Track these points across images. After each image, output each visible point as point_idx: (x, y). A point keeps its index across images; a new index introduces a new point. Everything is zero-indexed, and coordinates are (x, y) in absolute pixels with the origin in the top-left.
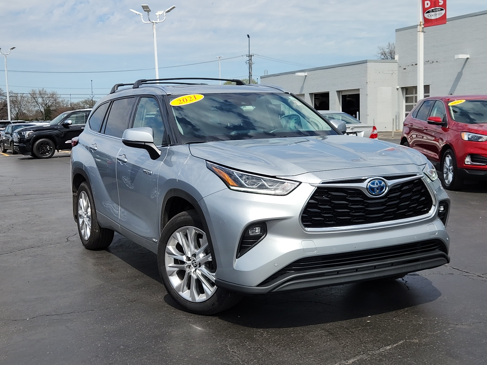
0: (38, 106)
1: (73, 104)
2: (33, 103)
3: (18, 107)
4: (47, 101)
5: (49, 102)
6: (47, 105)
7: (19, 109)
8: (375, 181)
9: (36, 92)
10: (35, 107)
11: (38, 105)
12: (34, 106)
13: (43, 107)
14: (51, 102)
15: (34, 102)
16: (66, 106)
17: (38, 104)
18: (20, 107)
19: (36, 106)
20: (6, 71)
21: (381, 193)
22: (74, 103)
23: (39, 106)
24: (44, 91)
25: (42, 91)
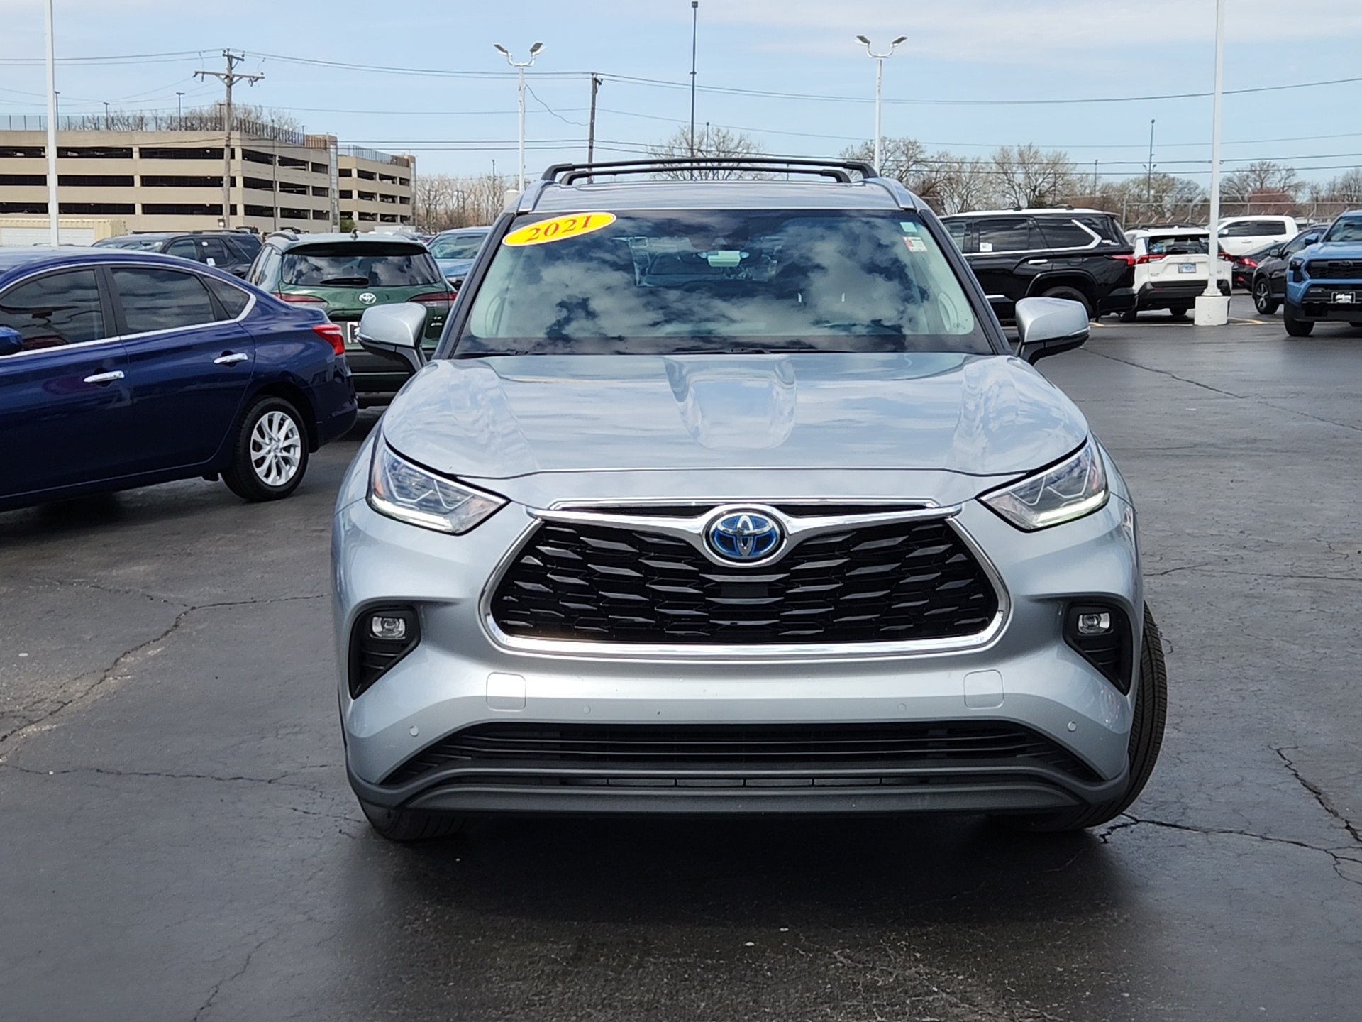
0: (1013, 193)
1: (1111, 187)
2: (999, 184)
3: (961, 197)
4: (1037, 180)
5: (1043, 182)
6: (1038, 189)
7: (964, 201)
8: (739, 517)
9: (1011, 154)
10: (1004, 196)
11: (1014, 190)
12: (1003, 192)
13: (1026, 195)
14: (1048, 183)
15: (1004, 182)
16: (1091, 193)
17: (1013, 187)
18: (967, 197)
19: (1007, 193)
20: (877, 102)
21: (758, 556)
22: (1115, 185)
23: (1016, 193)
24: (1032, 151)
25: (1026, 150)
